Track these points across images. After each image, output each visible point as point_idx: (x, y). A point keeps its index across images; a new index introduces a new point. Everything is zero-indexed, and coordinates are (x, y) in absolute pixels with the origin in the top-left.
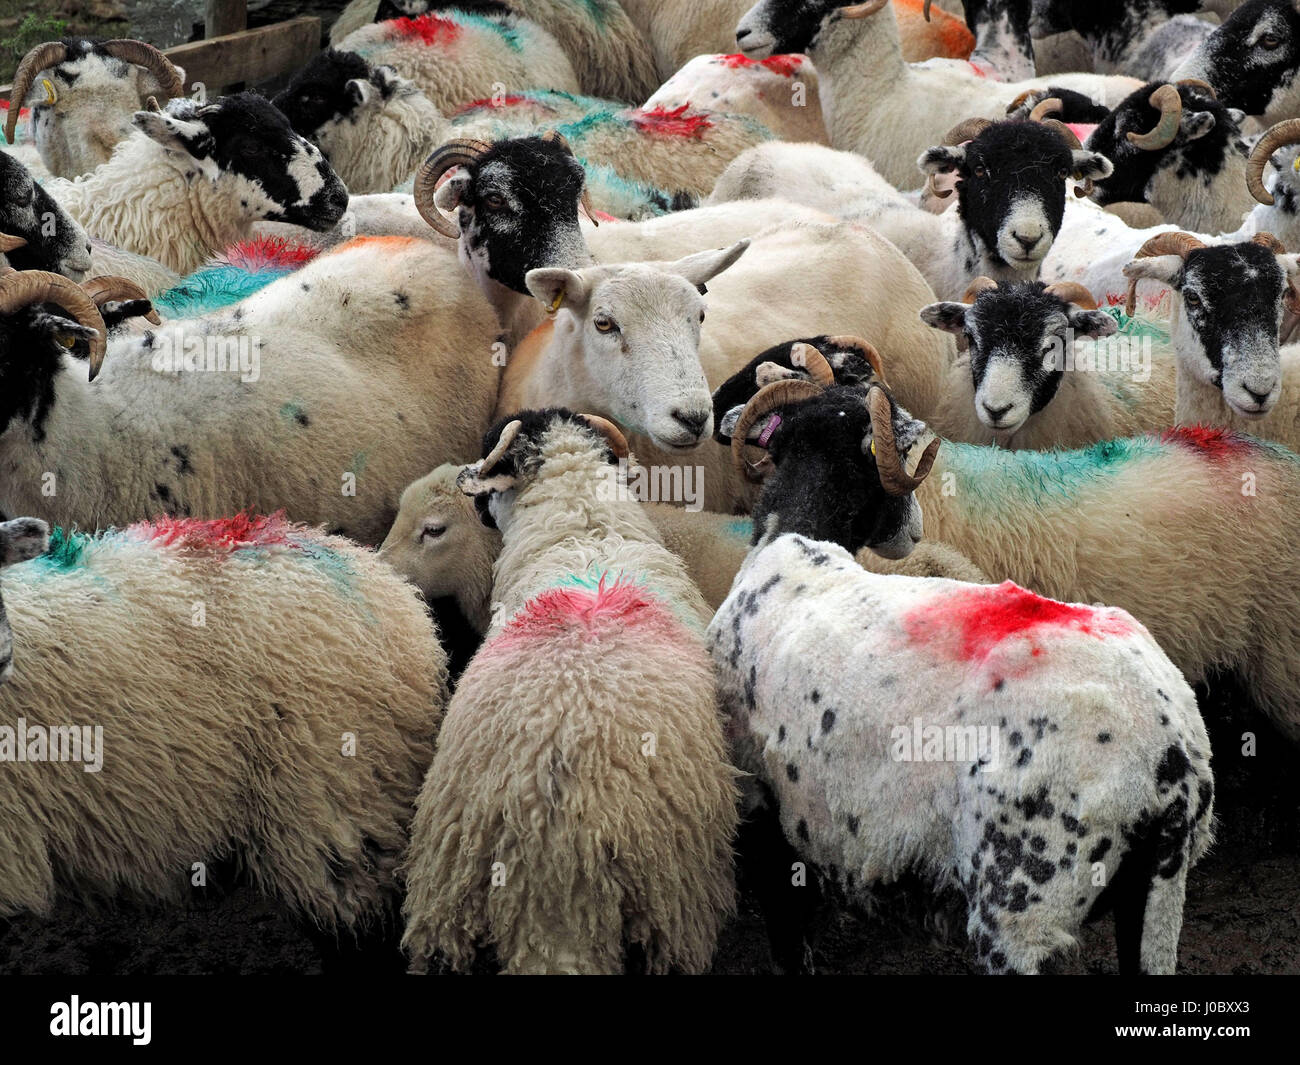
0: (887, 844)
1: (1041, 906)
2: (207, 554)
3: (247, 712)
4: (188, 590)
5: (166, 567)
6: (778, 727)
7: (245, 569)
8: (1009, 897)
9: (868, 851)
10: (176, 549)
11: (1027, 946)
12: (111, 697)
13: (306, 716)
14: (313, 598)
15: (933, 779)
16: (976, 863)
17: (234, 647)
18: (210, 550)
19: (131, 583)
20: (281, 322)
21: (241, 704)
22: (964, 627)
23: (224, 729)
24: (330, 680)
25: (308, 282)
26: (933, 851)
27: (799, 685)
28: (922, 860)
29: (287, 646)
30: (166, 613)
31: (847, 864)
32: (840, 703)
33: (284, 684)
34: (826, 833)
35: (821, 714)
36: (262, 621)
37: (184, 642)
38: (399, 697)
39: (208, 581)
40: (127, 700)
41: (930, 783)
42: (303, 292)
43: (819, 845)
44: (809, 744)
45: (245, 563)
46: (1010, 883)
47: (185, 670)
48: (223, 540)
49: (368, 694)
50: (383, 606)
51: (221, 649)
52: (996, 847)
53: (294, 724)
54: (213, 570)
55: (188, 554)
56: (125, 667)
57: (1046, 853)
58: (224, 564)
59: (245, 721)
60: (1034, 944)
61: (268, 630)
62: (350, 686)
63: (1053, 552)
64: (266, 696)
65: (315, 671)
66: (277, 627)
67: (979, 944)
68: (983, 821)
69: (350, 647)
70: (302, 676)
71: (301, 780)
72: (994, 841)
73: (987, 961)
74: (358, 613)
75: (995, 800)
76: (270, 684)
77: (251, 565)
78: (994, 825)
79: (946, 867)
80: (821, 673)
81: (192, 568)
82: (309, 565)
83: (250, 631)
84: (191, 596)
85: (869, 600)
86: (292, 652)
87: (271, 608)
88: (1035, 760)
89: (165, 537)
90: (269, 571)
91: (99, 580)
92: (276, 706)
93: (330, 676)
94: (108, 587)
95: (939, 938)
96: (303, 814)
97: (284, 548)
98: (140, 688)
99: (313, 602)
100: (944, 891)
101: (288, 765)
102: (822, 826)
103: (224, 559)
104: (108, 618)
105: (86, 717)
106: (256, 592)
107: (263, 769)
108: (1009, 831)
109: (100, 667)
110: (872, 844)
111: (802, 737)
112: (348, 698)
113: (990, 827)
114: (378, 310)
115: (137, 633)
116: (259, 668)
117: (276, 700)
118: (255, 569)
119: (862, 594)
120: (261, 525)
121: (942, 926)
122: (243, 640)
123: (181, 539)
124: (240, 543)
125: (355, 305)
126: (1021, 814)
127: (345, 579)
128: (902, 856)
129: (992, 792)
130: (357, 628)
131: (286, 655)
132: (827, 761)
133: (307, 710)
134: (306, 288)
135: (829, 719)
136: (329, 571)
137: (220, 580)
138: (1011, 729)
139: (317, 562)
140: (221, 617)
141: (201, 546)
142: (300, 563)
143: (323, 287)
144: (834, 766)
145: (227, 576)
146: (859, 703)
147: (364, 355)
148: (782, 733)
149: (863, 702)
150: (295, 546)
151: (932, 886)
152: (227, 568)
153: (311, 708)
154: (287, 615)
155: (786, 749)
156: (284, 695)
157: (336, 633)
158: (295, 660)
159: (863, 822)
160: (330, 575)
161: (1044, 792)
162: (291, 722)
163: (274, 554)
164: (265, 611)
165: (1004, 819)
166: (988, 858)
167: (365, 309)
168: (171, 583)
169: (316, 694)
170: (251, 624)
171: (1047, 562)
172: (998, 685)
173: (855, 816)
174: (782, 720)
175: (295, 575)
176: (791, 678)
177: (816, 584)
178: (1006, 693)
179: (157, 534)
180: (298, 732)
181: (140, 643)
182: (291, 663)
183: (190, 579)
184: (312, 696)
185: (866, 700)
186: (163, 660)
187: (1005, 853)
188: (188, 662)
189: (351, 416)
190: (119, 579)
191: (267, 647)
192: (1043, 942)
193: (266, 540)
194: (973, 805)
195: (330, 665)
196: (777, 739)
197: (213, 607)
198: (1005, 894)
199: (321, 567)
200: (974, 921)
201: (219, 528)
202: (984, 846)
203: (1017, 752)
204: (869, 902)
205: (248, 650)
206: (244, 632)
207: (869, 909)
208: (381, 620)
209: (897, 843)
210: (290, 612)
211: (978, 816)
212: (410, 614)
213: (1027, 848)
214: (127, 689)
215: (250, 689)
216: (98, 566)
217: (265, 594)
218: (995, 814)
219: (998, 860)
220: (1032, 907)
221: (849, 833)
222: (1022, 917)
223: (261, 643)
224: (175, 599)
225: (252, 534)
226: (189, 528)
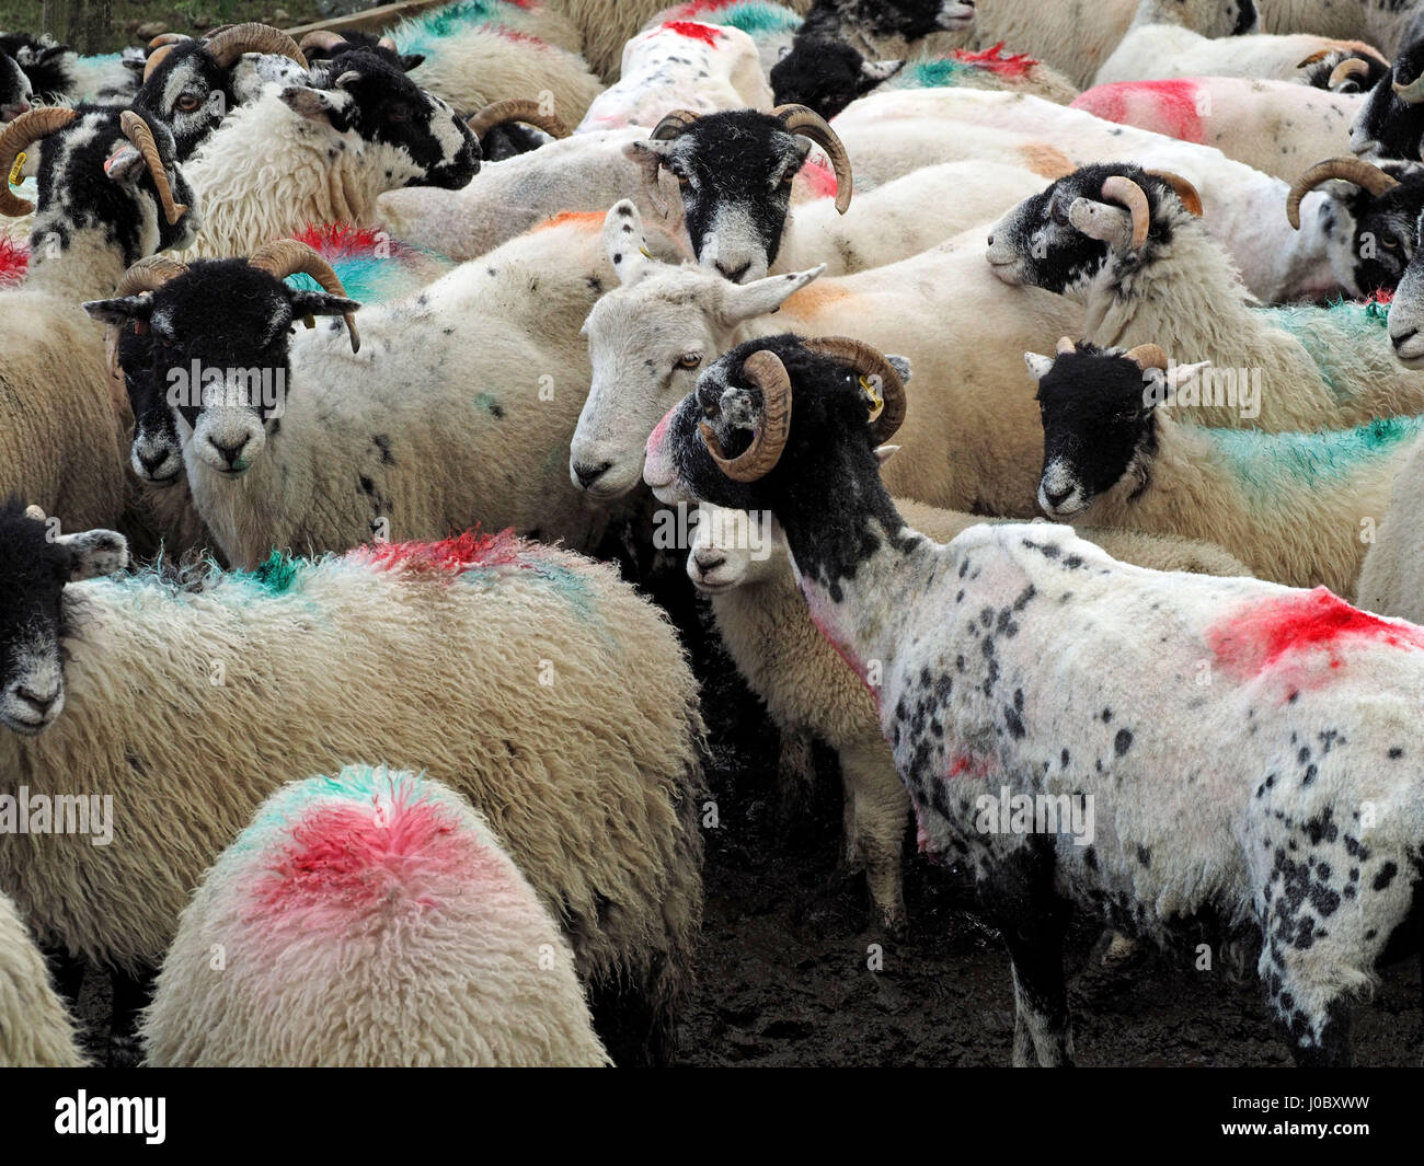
0: (1185, 875)
1: (1326, 941)
2: (431, 578)
3: (477, 751)
4: (409, 615)
5: (386, 592)
6: (1060, 752)
7: (472, 593)
8: (1296, 933)
9: (1163, 883)
10: (399, 573)
11: (1313, 986)
12: (310, 733)
13: (540, 752)
14: (547, 624)
15: (1228, 803)
16: (1268, 895)
17: (463, 678)
18: (434, 574)
19: (346, 609)
20: (468, 308)
21: (470, 743)
22: (1269, 641)
23: (448, 771)
24: (566, 714)
25: (493, 267)
26: (1233, 881)
27: (1086, 704)
28: (1220, 891)
29: (519, 678)
30: (385, 641)
31: (1138, 895)
32: (1138, 724)
33: (516, 718)
34: (1116, 862)
35: (1113, 734)
36: (492, 650)
37: (404, 671)
38: (641, 732)
39: (432, 607)
40: (329, 738)
41: (1226, 808)
42: (489, 277)
43: (1110, 873)
44: (1099, 767)
45: (473, 587)
46: (1297, 917)
47: (403, 705)
48: (447, 562)
49: (608, 728)
50: (625, 629)
51: (448, 680)
52: (1286, 876)
53: (528, 761)
54: (438, 594)
55: (411, 579)
56: (330, 702)
57: (1330, 881)
58: (449, 588)
59: (473, 759)
60: (1320, 984)
61: (499, 661)
62: (588, 719)
63: (1331, 539)
64: (497, 733)
65: (550, 704)
66: (508, 658)
67: (1270, 983)
68: (1272, 850)
69: (589, 677)
70: (534, 709)
71: (536, 822)
72: (1284, 869)
73: (1276, 1002)
74: (597, 638)
75: (1283, 824)
76: (501, 719)
77: (479, 588)
78: (1284, 852)
79: (1244, 898)
80: (1114, 690)
81: (415, 593)
82: (543, 587)
83: (480, 662)
84: (413, 623)
85: (1162, 607)
86: (525, 684)
87: (502, 636)
88: (1320, 777)
89: (386, 561)
90: (499, 594)
91: (311, 607)
92: (507, 743)
93: (565, 708)
94: (320, 613)
95: (1235, 970)
96: (537, 859)
97: (514, 568)
98: (346, 725)
99: (548, 628)
100: (1241, 925)
101: (521, 806)
102: (1111, 854)
103: (450, 582)
104: (316, 648)
105: (277, 754)
106: (485, 619)
107: (493, 809)
108: (1298, 858)
109: (297, 700)
110: (1168, 876)
111: (1090, 762)
112: (585, 733)
113: (1280, 855)
114: (570, 296)
115: (348, 665)
116: (490, 702)
117: (507, 736)
118: (483, 593)
119: (1152, 600)
120: (489, 545)
121: (1238, 957)
122: (471, 672)
123: (403, 563)
124: (466, 565)
125: (545, 291)
126: (1307, 838)
127: (583, 602)
128: (1201, 887)
129: (1280, 816)
130: (596, 654)
131: (519, 688)
132: (1119, 786)
133: (541, 745)
134: (492, 272)
135: (1124, 740)
136: (566, 593)
137: (446, 605)
138: (1300, 744)
139: (552, 584)
140: (448, 647)
141: (424, 569)
142: (533, 584)
143: (511, 271)
144: (1126, 792)
145: (453, 601)
146: (1163, 724)
147: (557, 342)
148: (1065, 757)
149: (1168, 724)
150: (527, 566)
151: (1228, 920)
152: (453, 592)
153: (546, 743)
154: (519, 644)
155: (1072, 774)
156: (516, 729)
157: (574, 662)
158: (528, 693)
159: (1155, 853)
160: (566, 597)
161: (1328, 813)
162: (523, 758)
163: (504, 575)
164: (495, 639)
165: (1293, 846)
166: (1279, 889)
167: (554, 295)
168: (391, 609)
169: (550, 728)
170: (481, 655)
171: (1325, 549)
172: (1293, 697)
173: (1145, 847)
174: (1066, 743)
175: (527, 599)
176: (1075, 697)
177: (1084, 590)
178: (1299, 705)
179: (376, 559)
180: (532, 769)
181: (350, 674)
182: (524, 696)
183: (413, 605)
184: (547, 730)
185: (1172, 722)
186: (376, 693)
187: (1294, 883)
188: (407, 694)
189: (545, 408)
190: (335, 604)
191: (497, 679)
192: (1330, 981)
193: (494, 560)
194: (1261, 830)
195: (566, 697)
196: (1060, 765)
197: (439, 635)
198: (1291, 929)
199: (556, 588)
200: (1265, 960)
201: (444, 550)
202: (1274, 876)
203: (1303, 771)
204: (1162, 936)
205: (477, 683)
206: (473, 662)
207: (1161, 942)
208: (623, 644)
209: (1195, 874)
210: (523, 640)
211: (1267, 844)
212: (656, 638)
213: (1314, 877)
214: (330, 725)
215: (480, 725)
216: (312, 591)
217: (495, 621)
218: (1285, 840)
219: (1288, 891)
220: (1318, 943)
221: (1139, 865)
222: (1307, 954)
223: (492, 675)
224: (395, 626)
225: (479, 554)
226: (412, 551)
